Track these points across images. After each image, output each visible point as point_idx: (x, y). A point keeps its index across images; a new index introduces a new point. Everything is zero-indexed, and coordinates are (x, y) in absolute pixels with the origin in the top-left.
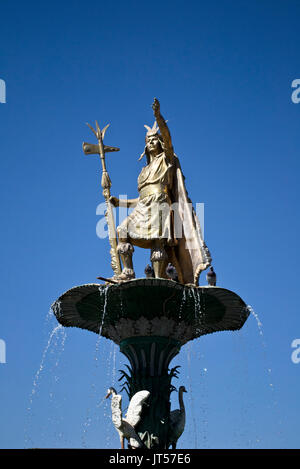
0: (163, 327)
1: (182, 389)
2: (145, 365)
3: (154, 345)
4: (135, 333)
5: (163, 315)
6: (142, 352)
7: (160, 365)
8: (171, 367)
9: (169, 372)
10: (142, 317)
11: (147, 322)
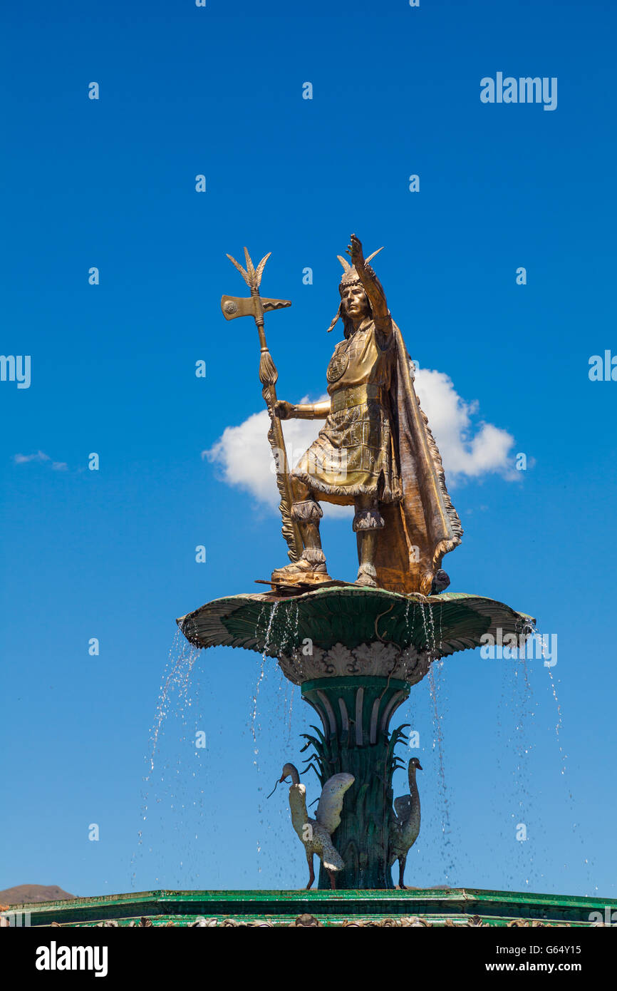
0: (375, 660)
1: (415, 764)
2: (346, 726)
3: (360, 692)
4: (327, 671)
5: (375, 640)
6: (341, 702)
7: (373, 725)
8: (393, 727)
9: (389, 738)
10: (339, 645)
11: (348, 653)
